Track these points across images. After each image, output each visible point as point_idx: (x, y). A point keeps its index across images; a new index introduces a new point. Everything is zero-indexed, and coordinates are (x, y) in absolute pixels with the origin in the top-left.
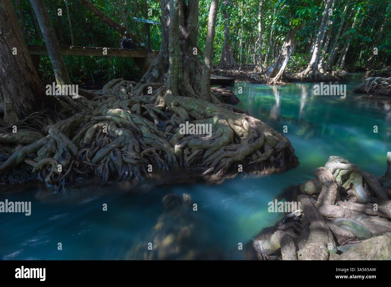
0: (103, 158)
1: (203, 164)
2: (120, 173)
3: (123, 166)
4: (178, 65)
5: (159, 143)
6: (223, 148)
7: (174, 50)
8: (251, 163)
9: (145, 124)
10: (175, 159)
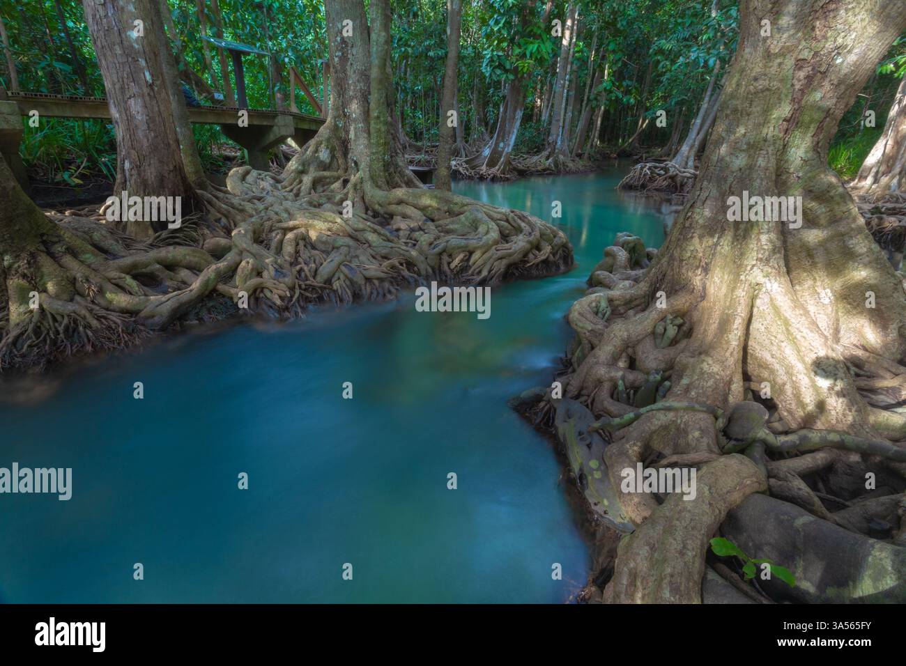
0: (334, 275)
1: (470, 272)
2: (364, 292)
3: (366, 284)
4: (385, 138)
5: (402, 252)
6: (494, 247)
7: (380, 113)
8: (529, 265)
9: (369, 229)
10: (430, 270)
